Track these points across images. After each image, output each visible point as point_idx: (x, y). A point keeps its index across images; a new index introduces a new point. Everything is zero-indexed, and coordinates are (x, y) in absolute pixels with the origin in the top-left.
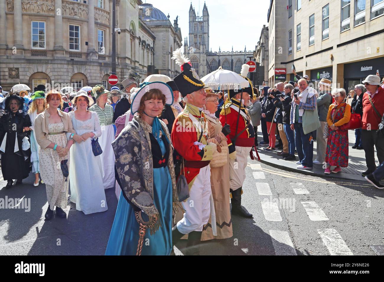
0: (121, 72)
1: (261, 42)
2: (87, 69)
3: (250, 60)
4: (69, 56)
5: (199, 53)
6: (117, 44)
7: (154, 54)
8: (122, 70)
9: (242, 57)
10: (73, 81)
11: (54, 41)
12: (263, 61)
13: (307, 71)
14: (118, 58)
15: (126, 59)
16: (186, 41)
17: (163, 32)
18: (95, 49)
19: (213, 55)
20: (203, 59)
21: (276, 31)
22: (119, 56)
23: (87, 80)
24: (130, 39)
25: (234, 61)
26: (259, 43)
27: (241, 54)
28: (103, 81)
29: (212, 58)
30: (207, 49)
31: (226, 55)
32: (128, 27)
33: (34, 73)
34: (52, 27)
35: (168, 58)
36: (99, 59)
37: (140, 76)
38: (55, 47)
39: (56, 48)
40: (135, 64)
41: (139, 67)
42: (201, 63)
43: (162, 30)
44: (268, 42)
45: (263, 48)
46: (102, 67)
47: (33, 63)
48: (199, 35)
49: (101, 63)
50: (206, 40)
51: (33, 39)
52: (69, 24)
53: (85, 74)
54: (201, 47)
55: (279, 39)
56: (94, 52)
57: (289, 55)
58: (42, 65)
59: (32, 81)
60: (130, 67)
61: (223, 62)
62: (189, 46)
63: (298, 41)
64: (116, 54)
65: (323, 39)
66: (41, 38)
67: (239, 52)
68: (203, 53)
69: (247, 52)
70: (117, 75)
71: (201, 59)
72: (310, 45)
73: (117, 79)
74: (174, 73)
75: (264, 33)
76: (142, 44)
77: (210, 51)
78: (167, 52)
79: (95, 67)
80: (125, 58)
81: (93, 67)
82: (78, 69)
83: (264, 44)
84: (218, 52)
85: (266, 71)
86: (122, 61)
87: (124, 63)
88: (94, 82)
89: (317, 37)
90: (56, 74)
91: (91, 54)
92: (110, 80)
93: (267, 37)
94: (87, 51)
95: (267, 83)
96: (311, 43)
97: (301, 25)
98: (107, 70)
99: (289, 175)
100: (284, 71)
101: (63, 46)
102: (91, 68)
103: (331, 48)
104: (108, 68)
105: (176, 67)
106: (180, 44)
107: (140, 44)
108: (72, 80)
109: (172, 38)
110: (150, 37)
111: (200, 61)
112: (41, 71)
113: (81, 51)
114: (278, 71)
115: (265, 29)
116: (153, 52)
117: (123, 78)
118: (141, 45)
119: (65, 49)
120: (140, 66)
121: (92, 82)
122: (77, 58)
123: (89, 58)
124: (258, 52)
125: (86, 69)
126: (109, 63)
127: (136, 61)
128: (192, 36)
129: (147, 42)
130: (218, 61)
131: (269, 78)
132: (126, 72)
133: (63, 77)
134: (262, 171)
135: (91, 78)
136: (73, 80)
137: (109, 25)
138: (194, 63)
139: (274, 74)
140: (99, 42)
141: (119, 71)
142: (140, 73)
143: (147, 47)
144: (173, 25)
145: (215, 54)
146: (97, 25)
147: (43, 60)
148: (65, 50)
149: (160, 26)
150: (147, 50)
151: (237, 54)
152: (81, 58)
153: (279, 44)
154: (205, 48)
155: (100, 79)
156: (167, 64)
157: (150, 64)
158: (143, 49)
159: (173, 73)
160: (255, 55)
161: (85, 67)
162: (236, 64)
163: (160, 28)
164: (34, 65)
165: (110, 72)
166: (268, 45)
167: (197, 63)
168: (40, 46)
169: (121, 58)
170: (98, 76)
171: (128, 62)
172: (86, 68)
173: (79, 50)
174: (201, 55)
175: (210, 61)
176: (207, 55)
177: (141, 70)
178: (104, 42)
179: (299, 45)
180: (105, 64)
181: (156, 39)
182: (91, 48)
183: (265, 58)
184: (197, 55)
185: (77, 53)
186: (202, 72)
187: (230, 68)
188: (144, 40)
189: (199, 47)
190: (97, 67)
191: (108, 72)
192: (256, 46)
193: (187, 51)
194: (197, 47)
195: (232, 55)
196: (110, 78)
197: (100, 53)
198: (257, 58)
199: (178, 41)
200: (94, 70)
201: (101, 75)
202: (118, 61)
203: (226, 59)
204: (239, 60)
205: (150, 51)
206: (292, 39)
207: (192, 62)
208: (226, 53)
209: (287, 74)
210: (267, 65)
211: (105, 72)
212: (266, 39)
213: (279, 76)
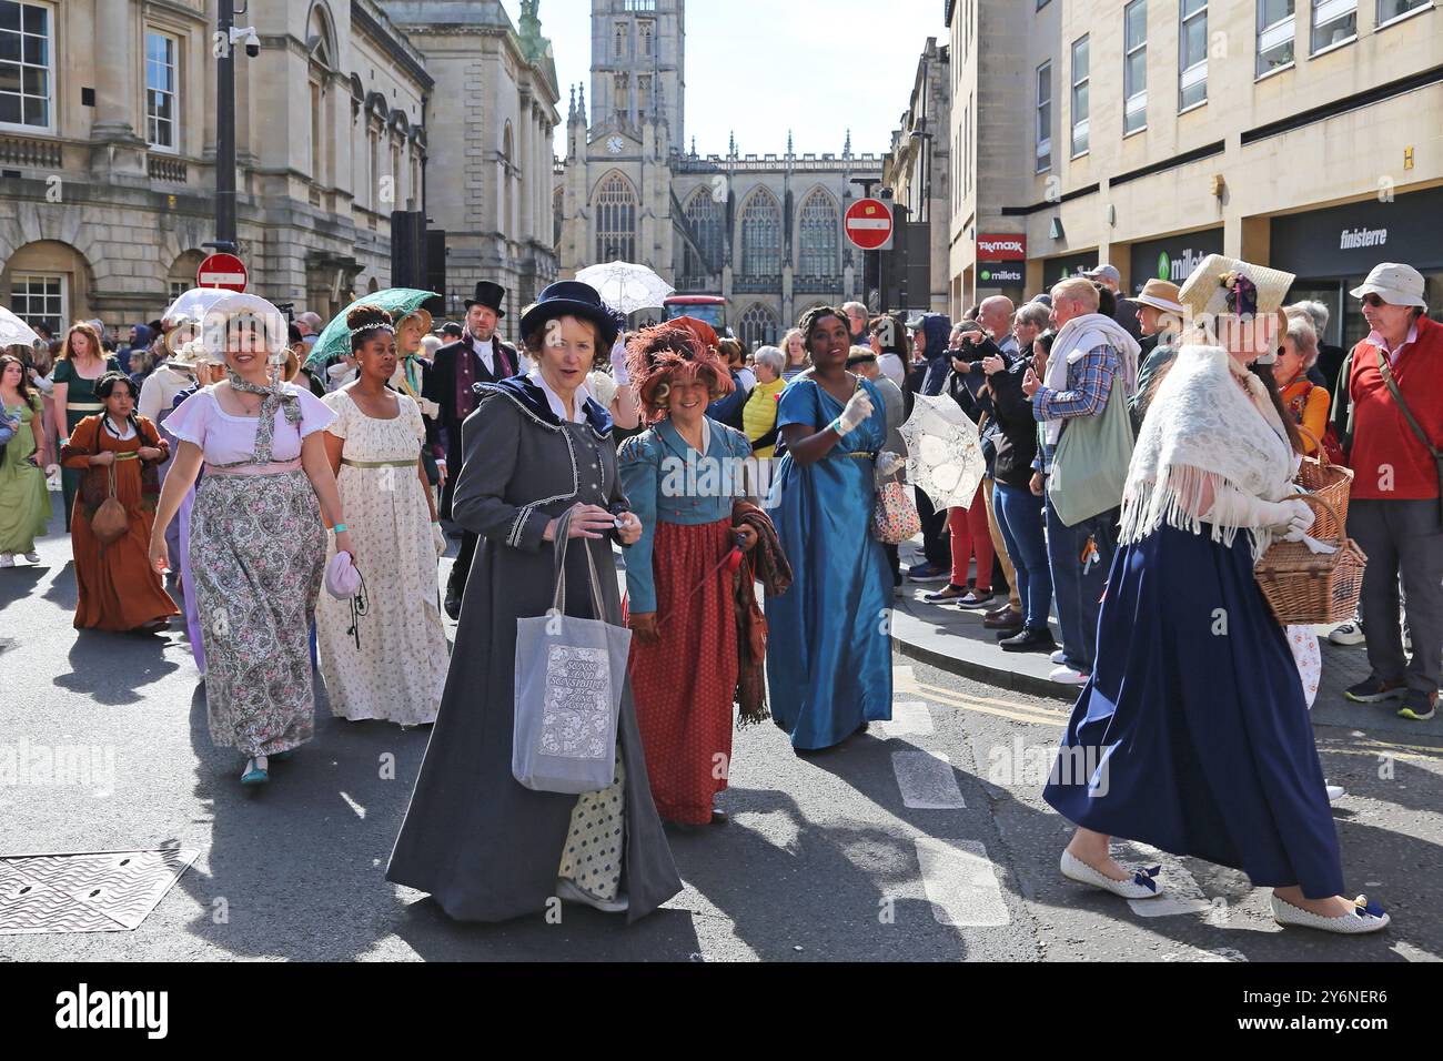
0: (265, 243)
1: (918, 114)
2: (89, 223)
3: (867, 195)
5: (640, 159)
6: (246, 106)
7: (424, 160)
8: (268, 231)
9: (835, 184)
12: (926, 200)
13: (1113, 246)
14: (249, 174)
15: (291, 179)
16: (577, 102)
17: (469, 55)
18: (133, 125)
19: (704, 172)
20: (658, 188)
21: (982, 67)
22: (254, 164)
23: (93, 280)
24: (311, 82)
25: (795, 201)
26: (908, 117)
27: (827, 166)
28: (175, 285)
29: (696, 184)
30: (673, 143)
31: (759, 171)
32: (300, 27)
35: (494, 179)
36: (151, 175)
37: (359, 261)
40: (331, 204)
41: (352, 221)
42: (644, 206)
43: (463, 47)
44: (948, 113)
45: (926, 140)
46: (168, 216)
48: (640, 77)
49: (163, 197)
50: (671, 100)
53: (79, 246)
54: (649, 131)
55: (995, 105)
56: (128, 138)
57: (1037, 175)
60: (307, 219)
61: (749, 205)
62: (589, 127)
63: (1078, 115)
64: (237, 151)
65: (1181, 104)
67: (819, 157)
68: (657, 157)
69: (854, 161)
70: (245, 256)
71: (648, 189)
72: (1128, 134)
73: (244, 276)
74: (519, 254)
75: (931, 73)
76: (369, 110)
77: (688, 150)
78: (484, 152)
79: (134, 213)
80: (285, 174)
81: (121, 214)
82: (44, 222)
83: (927, 126)
84: (723, 158)
85: (940, 248)
86: (269, 189)
87: (279, 198)
88: (126, 290)
89: (1155, 98)
91: (111, 150)
93: (941, 94)
94: (92, 136)
95: (942, 299)
96: (1132, 125)
97: (1091, 42)
98: (194, 228)
100: (1017, 246)
102: (113, 216)
103: (1218, 147)
104: (199, 219)
105: (532, 223)
106: (549, 116)
107: (356, 111)
109: (509, 88)
110: (406, 77)
111: (641, 195)
113: (59, 133)
114: (989, 247)
115: (935, 56)
116: (422, 151)
117: (273, 271)
118: (361, 116)
120: (359, 214)
121: (119, 290)
122: (40, 167)
123: (99, 168)
124: (902, 160)
125: (84, 224)
126: (201, 195)
127: (334, 193)
128: (605, 81)
129: (392, 104)
131: (952, 278)
132: (289, 243)
134: (919, 699)
135: (111, 271)
137: (205, 8)
138: (616, 207)
139: (972, 259)
140: (151, 94)
141: (254, 238)
142: (356, 250)
143: (392, 127)
144: (517, 27)
145: (710, 168)
146: (144, 7)
149: (457, 25)
150: (391, 137)
151: (810, 166)
152: (57, 169)
153: (992, 127)
154: (664, 140)
155: (159, 276)
156: (485, 209)
157: (404, 208)
158: (373, 133)
159: (514, 248)
160: (888, 171)
162: (805, 212)
163: (455, 39)
165: (206, 236)
166: (949, 129)
167: (628, 205)
169: (263, 174)
170: (148, 257)
171: (298, 192)
172: (86, 219)
173: (47, 126)
174: (647, 166)
175: (690, 199)
176: (674, 172)
177: (360, 235)
178: (176, 93)
179: (1081, 131)
180: (181, 199)
181: (436, 87)
182: (112, 123)
183: (936, 186)
184: (630, 168)
185: (39, 144)
186: (652, 247)
187: (780, 233)
188: (379, 90)
189: (636, 130)
190: (141, 213)
191: (198, 238)
192: (894, 133)
193: (581, 150)
194: (627, 131)
195: (788, 169)
196: (205, 269)
197: (157, 148)
198: (901, 184)
199: (538, 99)
200: (129, 230)
201: (163, 256)
202: (246, 188)
203: (763, 190)
204: (820, 197)
205: (406, 146)
206: (1049, 104)
207: (603, 198)
208: (760, 162)
209: (1028, 258)
210: (943, 218)
211: (183, 238)
212: (937, 103)
213: (994, 269)
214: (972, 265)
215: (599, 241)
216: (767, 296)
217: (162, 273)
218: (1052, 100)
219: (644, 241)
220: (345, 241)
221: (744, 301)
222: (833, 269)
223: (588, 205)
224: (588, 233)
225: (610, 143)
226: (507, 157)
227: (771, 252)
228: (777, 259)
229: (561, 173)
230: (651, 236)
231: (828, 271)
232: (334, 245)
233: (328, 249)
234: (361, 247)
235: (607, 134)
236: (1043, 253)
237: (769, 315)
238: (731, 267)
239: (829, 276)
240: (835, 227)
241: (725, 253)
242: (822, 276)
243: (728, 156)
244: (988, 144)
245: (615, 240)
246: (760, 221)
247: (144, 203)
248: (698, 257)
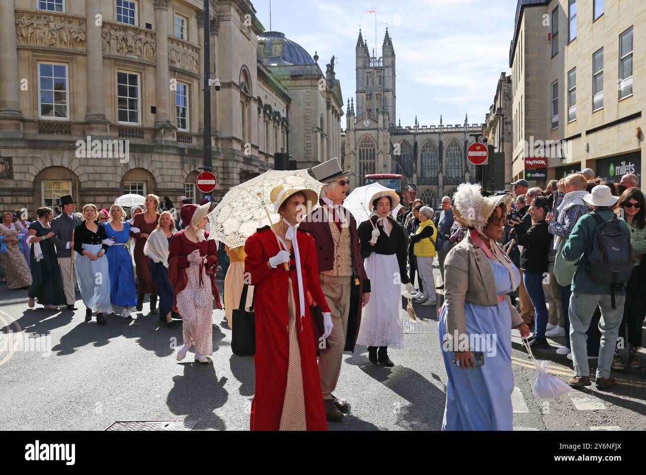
0: (223, 167)
1: (498, 106)
2: (154, 161)
3: (477, 141)
4: (118, 135)
5: (377, 129)
6: (215, 112)
7: (287, 132)
8: (225, 162)
9: (460, 137)
10: (125, 185)
11: (86, 105)
12: (501, 143)
13: (588, 161)
14: (217, 139)
15: (233, 141)
16: (350, 106)
17: (306, 88)
18: (171, 121)
19: (404, 134)
20: (385, 141)
21: (527, 84)
22: (219, 135)
23: (155, 184)
24: (241, 101)
25: (444, 145)
26: (493, 108)
27: (457, 130)
28: (188, 185)
29: (401, 139)
30: (391, 122)
31: (428, 133)
32: (237, 78)
33: (44, 168)
34: (81, 75)
35: (316, 139)
36: (178, 141)
38: (88, 116)
39: (89, 118)
41: (258, 158)
42: (379, 149)
43: (303, 85)
44: (511, 105)
45: (501, 117)
46: (185, 157)
47: (43, 148)
48: (377, 95)
49: (183, 150)
50: (390, 104)
51: (42, 101)
52: (117, 71)
53: (150, 170)
54: (381, 117)
55: (532, 100)
56: (169, 126)
57: (552, 131)
58: (62, 152)
59: (40, 184)
60: (240, 157)
61: (424, 147)
62: (356, 116)
63: (570, 105)
64: (212, 131)
65: (620, 96)
66: (60, 97)
67: (454, 126)
68: (384, 128)
69: (469, 127)
70: (215, 173)
71: (381, 141)
72: (595, 111)
73: (214, 181)
75: (503, 88)
76: (265, 112)
77: (397, 125)
78: (312, 128)
79: (172, 156)
80: (231, 139)
81: (166, 157)
82: (137, 161)
83: (502, 111)
84: (412, 128)
85: (508, 163)
86: (225, 145)
87: (229, 149)
88: (169, 188)
89: (605, 95)
90: (90, 170)
91: (163, 131)
92: (201, 182)
93: (508, 97)
94: (155, 125)
96: (596, 107)
97: (577, 71)
98: (195, 162)
99: (562, 371)
100: (543, 162)
101: (106, 114)
102: (163, 158)
103: (638, 115)
104: (197, 158)
106: (339, 112)
107: (259, 112)
108: (123, 184)
109: (322, 101)
110: (279, 98)
111: (378, 145)
112: (60, 165)
113: (142, 125)
115: (505, 81)
116: (287, 128)
117: (227, 179)
118: (262, 114)
119: (110, 121)
120: (261, 155)
121: (166, 188)
122: (135, 139)
123: (158, 138)
124: (490, 127)
125: (152, 161)
126: (198, 148)
128: (362, 97)
129: (274, 109)
130: (412, 144)
131: (514, 176)
132: (233, 167)
133: (105, 177)
135: (163, 180)
136: (125, 182)
137: (199, 73)
138: (367, 149)
139: (522, 168)
140: (178, 108)
141: (219, 165)
142: (260, 169)
143: (274, 118)
144: (325, 75)
145: (407, 132)
146: (175, 73)
147: (64, 142)
148: (110, 123)
149: (300, 76)
150: (274, 123)
151: (450, 130)
152: (141, 139)
153: (532, 110)
154: (387, 121)
155: (181, 182)
156: (313, 152)
157: (279, 151)
158: (267, 121)
160: (484, 132)
161: (150, 157)
162: (448, 150)
163: (300, 81)
164: (44, 151)
165: (200, 165)
166: (512, 112)
167: (372, 149)
168: (57, 115)
169: (223, 139)
170: (177, 174)
171: (236, 146)
172: (153, 159)
173: (137, 122)
174: (381, 133)
176: (392, 134)
178: (188, 107)
179: (572, 111)
180: (190, 150)
181: (292, 101)
182: (163, 120)
183: (506, 137)
184: (373, 133)
185: (134, 129)
186: (382, 166)
187: (437, 159)
188: (269, 103)
189: (375, 117)
190: (174, 156)
191: (197, 166)
192: (486, 114)
193: (352, 126)
194: (372, 117)
195: (441, 132)
196: (200, 178)
197: (180, 130)
198: (490, 137)
199: (334, 105)
200: (170, 163)
201: (183, 173)
202: (216, 145)
203: (429, 141)
204: (454, 143)
205: (280, 126)
206: (557, 99)
207: (362, 146)
208: (428, 129)
209: (548, 167)
210: (509, 151)
211: (191, 166)
212: (506, 101)
213: (532, 172)
214: (523, 171)
215: (360, 164)
216: (432, 186)
217: (182, 181)
218: (559, 97)
219: (379, 164)
220: (256, 166)
221: (421, 188)
222: (460, 174)
223: (355, 149)
224: (355, 161)
225: (365, 123)
226: (322, 130)
227: (433, 167)
228: (436, 170)
229: (344, 136)
230: (382, 162)
231: (458, 175)
232: (251, 168)
233: (249, 169)
234: (262, 168)
235: (363, 119)
236: (555, 165)
237: (433, 194)
238: (416, 174)
239: (459, 177)
240: (461, 156)
241: (414, 168)
242: (455, 177)
243: (414, 127)
244: (530, 117)
245: (367, 163)
246: (429, 154)
247: (175, 152)
248: (402, 170)
